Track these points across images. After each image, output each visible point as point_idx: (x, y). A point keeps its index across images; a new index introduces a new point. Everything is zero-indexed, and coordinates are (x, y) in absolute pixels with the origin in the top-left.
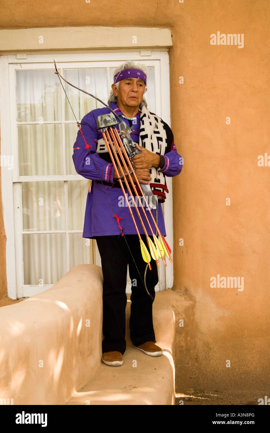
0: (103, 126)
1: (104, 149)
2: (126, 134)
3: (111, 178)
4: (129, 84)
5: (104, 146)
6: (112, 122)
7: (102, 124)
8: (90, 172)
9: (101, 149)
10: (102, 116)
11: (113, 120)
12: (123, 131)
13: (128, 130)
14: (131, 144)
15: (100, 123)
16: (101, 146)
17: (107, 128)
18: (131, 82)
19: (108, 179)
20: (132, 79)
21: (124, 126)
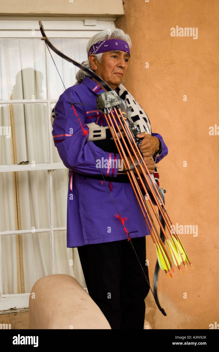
0: (109, 106)
1: (100, 136)
2: (127, 116)
3: (115, 171)
4: (115, 57)
5: (100, 131)
6: (116, 101)
7: (107, 104)
8: (90, 165)
9: (95, 136)
10: (105, 94)
11: (118, 99)
12: (123, 113)
13: (129, 111)
14: (133, 129)
15: (105, 102)
16: (95, 132)
17: (111, 109)
18: (118, 55)
19: (111, 172)
20: (120, 52)
21: (124, 106)
